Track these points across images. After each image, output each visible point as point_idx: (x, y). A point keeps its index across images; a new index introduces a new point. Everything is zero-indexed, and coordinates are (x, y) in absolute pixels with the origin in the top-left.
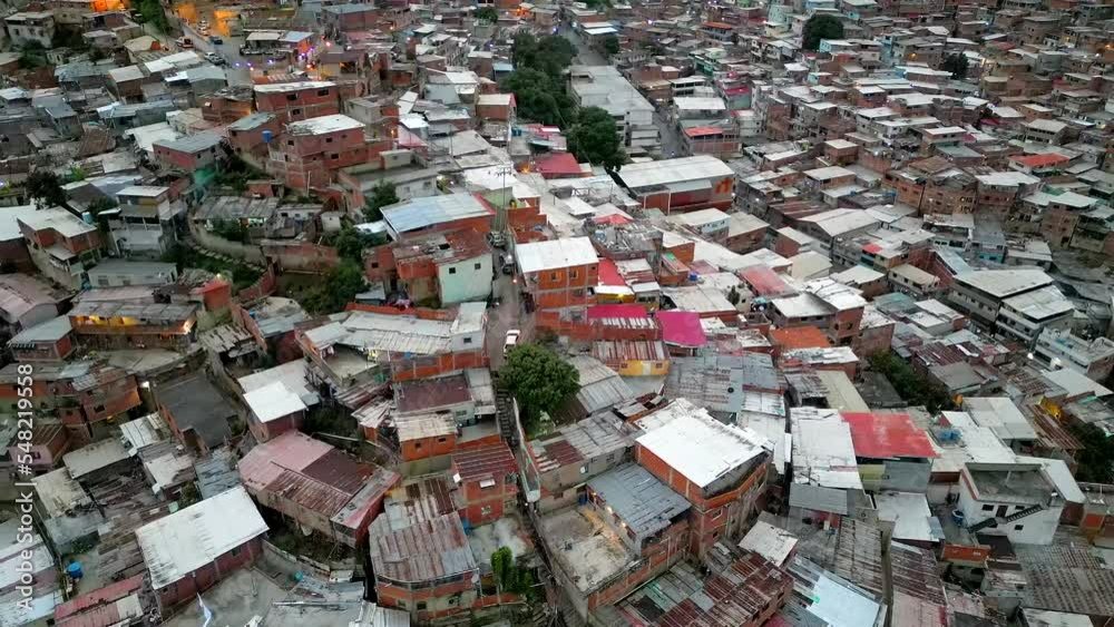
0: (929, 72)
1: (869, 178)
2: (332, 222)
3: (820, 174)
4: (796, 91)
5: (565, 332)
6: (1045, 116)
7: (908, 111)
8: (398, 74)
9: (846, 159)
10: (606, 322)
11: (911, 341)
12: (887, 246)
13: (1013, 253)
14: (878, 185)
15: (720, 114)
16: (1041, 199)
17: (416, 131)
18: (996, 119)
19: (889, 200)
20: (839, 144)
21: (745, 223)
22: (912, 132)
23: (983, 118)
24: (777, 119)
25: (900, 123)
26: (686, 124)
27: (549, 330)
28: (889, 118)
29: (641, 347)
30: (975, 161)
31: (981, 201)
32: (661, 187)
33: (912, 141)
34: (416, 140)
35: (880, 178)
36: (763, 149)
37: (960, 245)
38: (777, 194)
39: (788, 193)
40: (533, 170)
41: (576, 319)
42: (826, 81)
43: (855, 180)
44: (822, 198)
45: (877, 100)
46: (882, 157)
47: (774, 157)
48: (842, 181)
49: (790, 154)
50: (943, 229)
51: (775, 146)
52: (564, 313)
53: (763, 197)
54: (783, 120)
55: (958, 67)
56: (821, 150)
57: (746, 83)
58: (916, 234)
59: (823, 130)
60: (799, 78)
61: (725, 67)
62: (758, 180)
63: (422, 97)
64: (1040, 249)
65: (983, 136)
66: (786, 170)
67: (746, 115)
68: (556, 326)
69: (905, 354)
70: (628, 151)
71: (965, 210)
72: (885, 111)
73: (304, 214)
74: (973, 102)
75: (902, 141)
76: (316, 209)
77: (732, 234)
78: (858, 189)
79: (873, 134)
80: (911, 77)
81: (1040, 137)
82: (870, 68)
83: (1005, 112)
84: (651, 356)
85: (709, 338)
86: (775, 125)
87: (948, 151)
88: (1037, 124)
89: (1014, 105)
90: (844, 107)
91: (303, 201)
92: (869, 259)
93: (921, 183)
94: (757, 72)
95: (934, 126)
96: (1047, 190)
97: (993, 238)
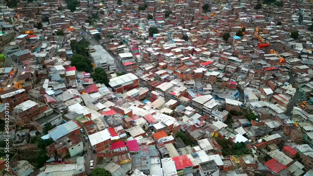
0: (180, 40)
1: (170, 72)
2: (33, 134)
3: (159, 73)
4: (150, 49)
5: (105, 156)
6: (206, 50)
7: (176, 54)
8: (42, 75)
9: (164, 68)
10: (115, 150)
11: (185, 126)
12: (177, 92)
13: (204, 89)
14: (172, 74)
15: (131, 58)
16: (208, 74)
17: (51, 95)
18: (196, 52)
19: (176, 78)
20: (162, 64)
21: (143, 91)
22: (178, 59)
23: (193, 52)
24: (146, 58)
25: (175, 57)
26: (123, 61)
27: (101, 157)
28: (173, 56)
29: (124, 155)
30: (193, 66)
31: (196, 76)
32: (120, 85)
33: (178, 61)
34: (52, 99)
35: (173, 72)
36: (144, 66)
37: (192, 88)
38: (149, 80)
39: (152, 80)
40: (86, 92)
41: (107, 152)
42: (156, 46)
43: (167, 73)
44: (160, 79)
45: (169, 51)
46: (173, 66)
47: (147, 69)
48: (164, 74)
49: (151, 67)
50: (189, 85)
51: (147, 65)
52: (104, 151)
53: (146, 82)
54: (147, 58)
55: (186, 38)
56: (158, 65)
57: (136, 47)
58: (183, 88)
59: (158, 60)
60: (150, 45)
61: (130, 41)
62: (145, 77)
63: (50, 80)
64: (209, 87)
65: (194, 58)
66: (151, 73)
67: (138, 56)
68: (103, 155)
69: (184, 130)
70: (109, 72)
71: (192, 79)
72: (171, 54)
73: (24, 133)
74: (190, 48)
75: (176, 62)
76: (27, 131)
77: (140, 94)
78: (168, 75)
79: (169, 60)
80: (176, 42)
81: (206, 56)
82: (166, 41)
83: (198, 50)
84: (127, 158)
85: (140, 145)
86: (146, 59)
87: (187, 63)
88: (205, 53)
89: (200, 48)
90: (162, 53)
91: (22, 128)
92: (173, 97)
93: (182, 73)
94: (139, 43)
95: (183, 57)
96: (209, 71)
97: (199, 85)
